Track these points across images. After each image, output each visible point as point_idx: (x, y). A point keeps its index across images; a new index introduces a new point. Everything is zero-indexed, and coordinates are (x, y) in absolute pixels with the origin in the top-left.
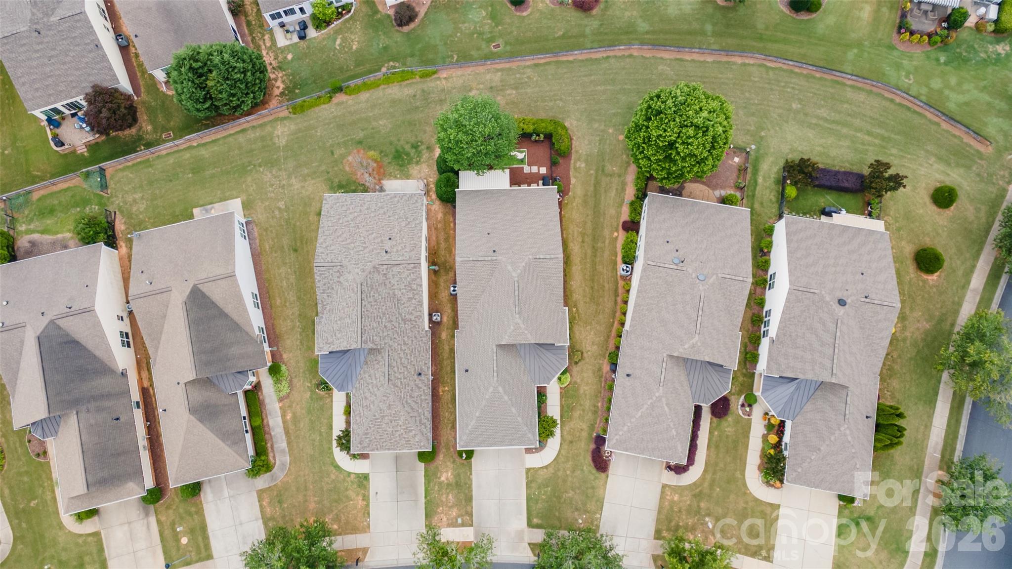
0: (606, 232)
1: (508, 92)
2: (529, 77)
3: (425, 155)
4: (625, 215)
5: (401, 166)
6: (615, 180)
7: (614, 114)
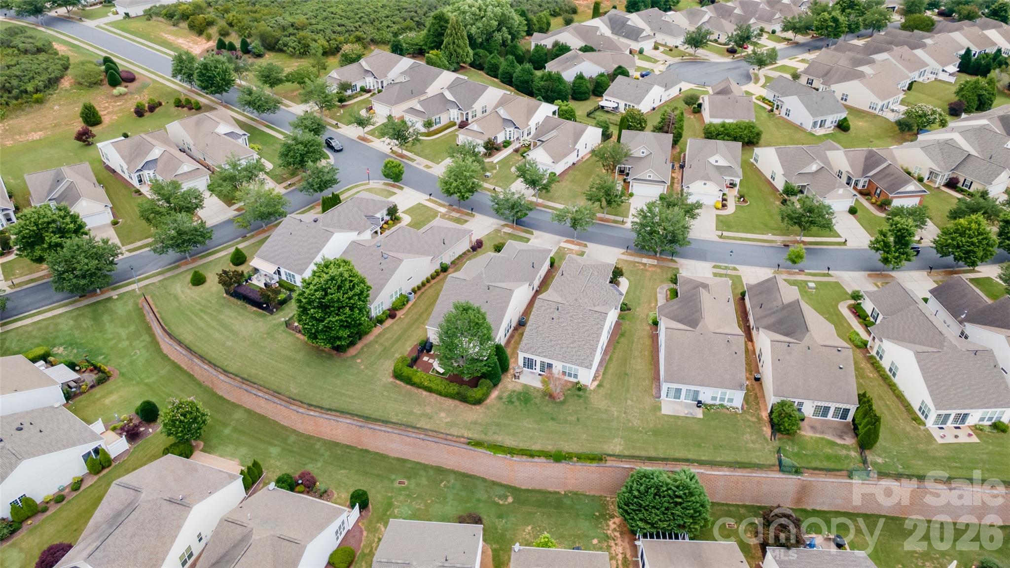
0: (407, 320)
1: (419, 412)
2: (397, 415)
3: (506, 394)
4: (389, 322)
5: (527, 393)
6: (381, 341)
7: (353, 375)
